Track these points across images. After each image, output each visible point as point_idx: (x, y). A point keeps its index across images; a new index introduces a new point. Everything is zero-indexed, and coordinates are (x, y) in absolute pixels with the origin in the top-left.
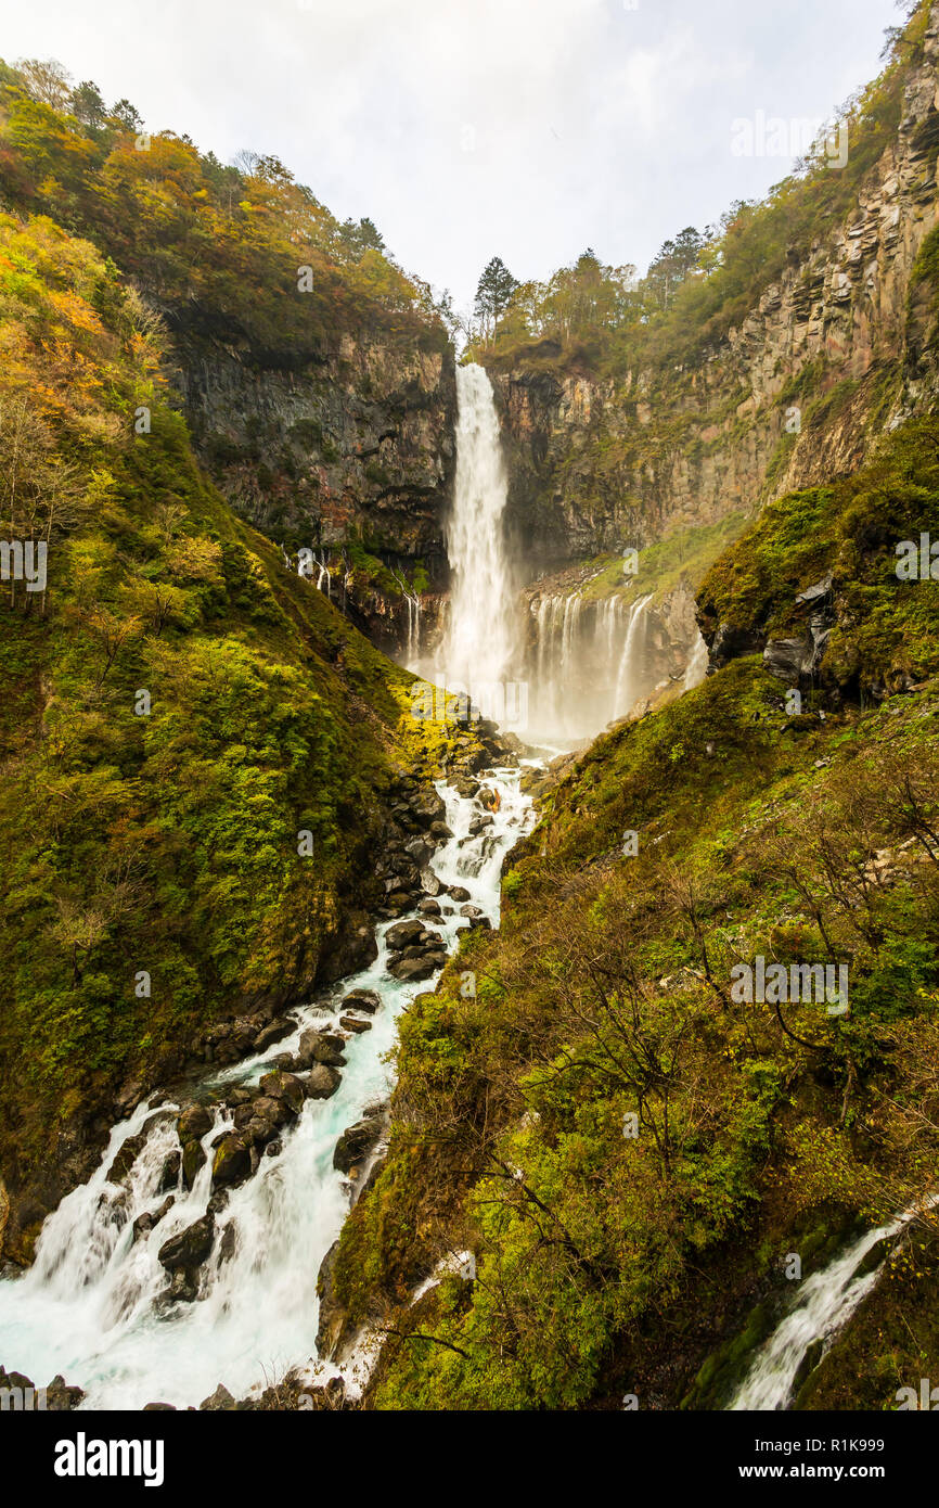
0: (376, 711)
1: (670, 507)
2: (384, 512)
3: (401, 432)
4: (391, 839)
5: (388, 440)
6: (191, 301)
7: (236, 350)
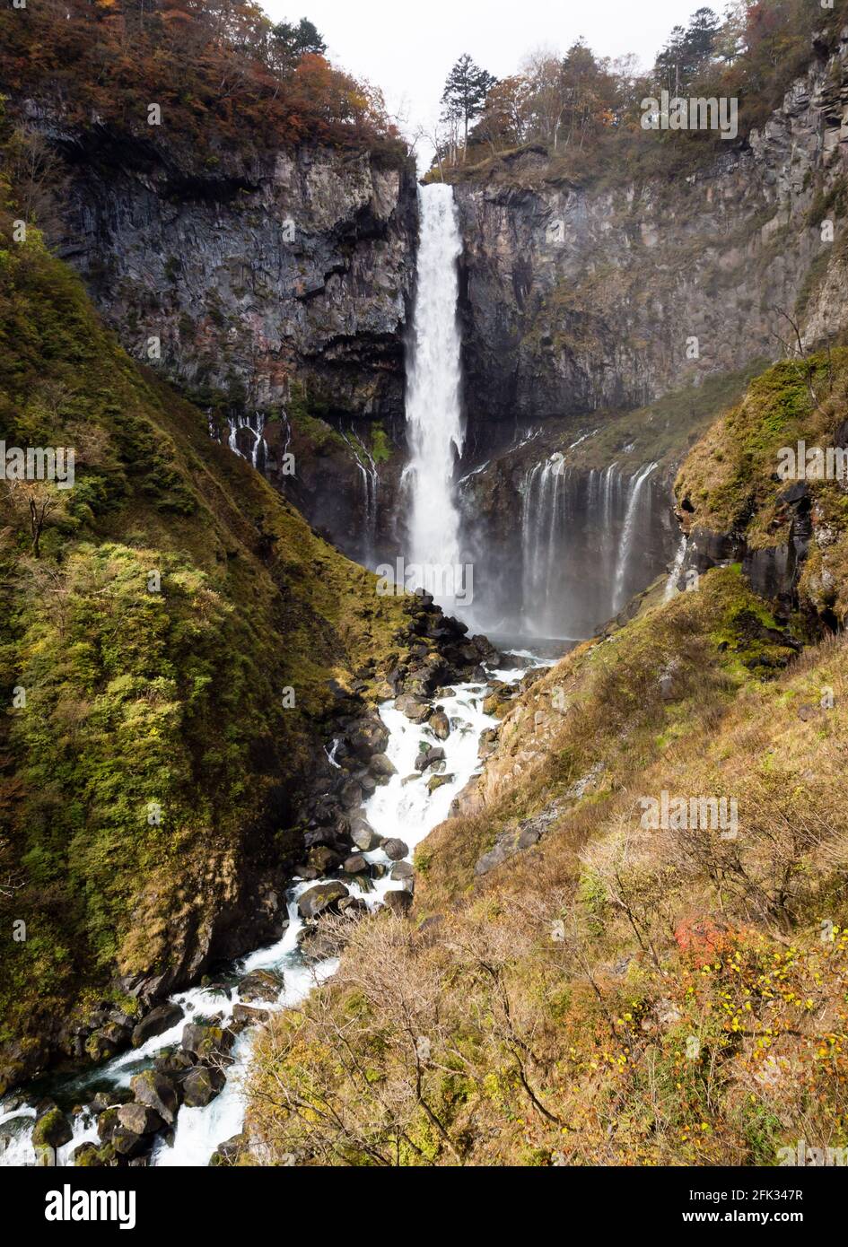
2: (332, 365)
3: (351, 267)
5: (336, 277)
6: (96, 126)
7: (150, 180)
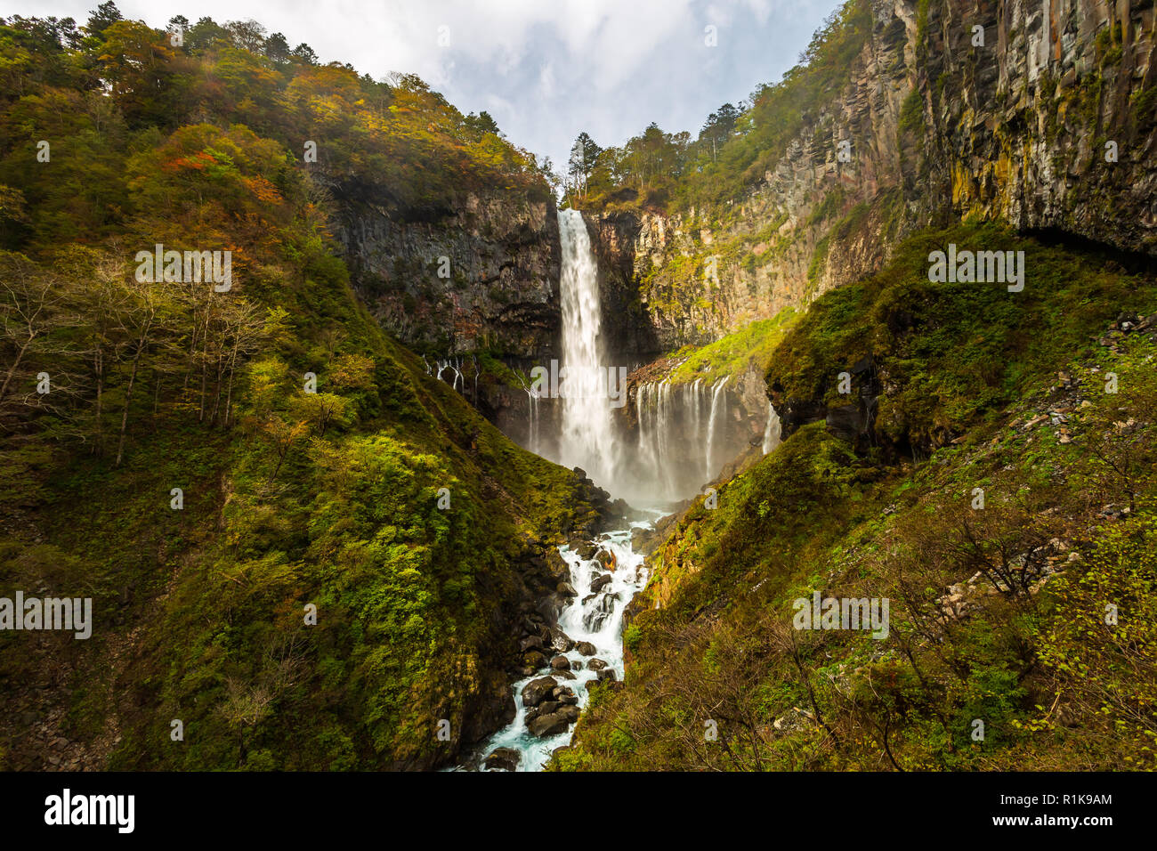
0: (505, 488)
1: (735, 307)
2: (505, 324)
3: (517, 263)
4: (523, 601)
5: (507, 269)
6: (352, 177)
7: (386, 210)
